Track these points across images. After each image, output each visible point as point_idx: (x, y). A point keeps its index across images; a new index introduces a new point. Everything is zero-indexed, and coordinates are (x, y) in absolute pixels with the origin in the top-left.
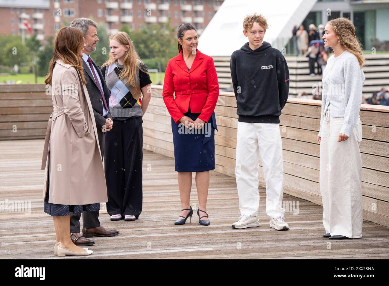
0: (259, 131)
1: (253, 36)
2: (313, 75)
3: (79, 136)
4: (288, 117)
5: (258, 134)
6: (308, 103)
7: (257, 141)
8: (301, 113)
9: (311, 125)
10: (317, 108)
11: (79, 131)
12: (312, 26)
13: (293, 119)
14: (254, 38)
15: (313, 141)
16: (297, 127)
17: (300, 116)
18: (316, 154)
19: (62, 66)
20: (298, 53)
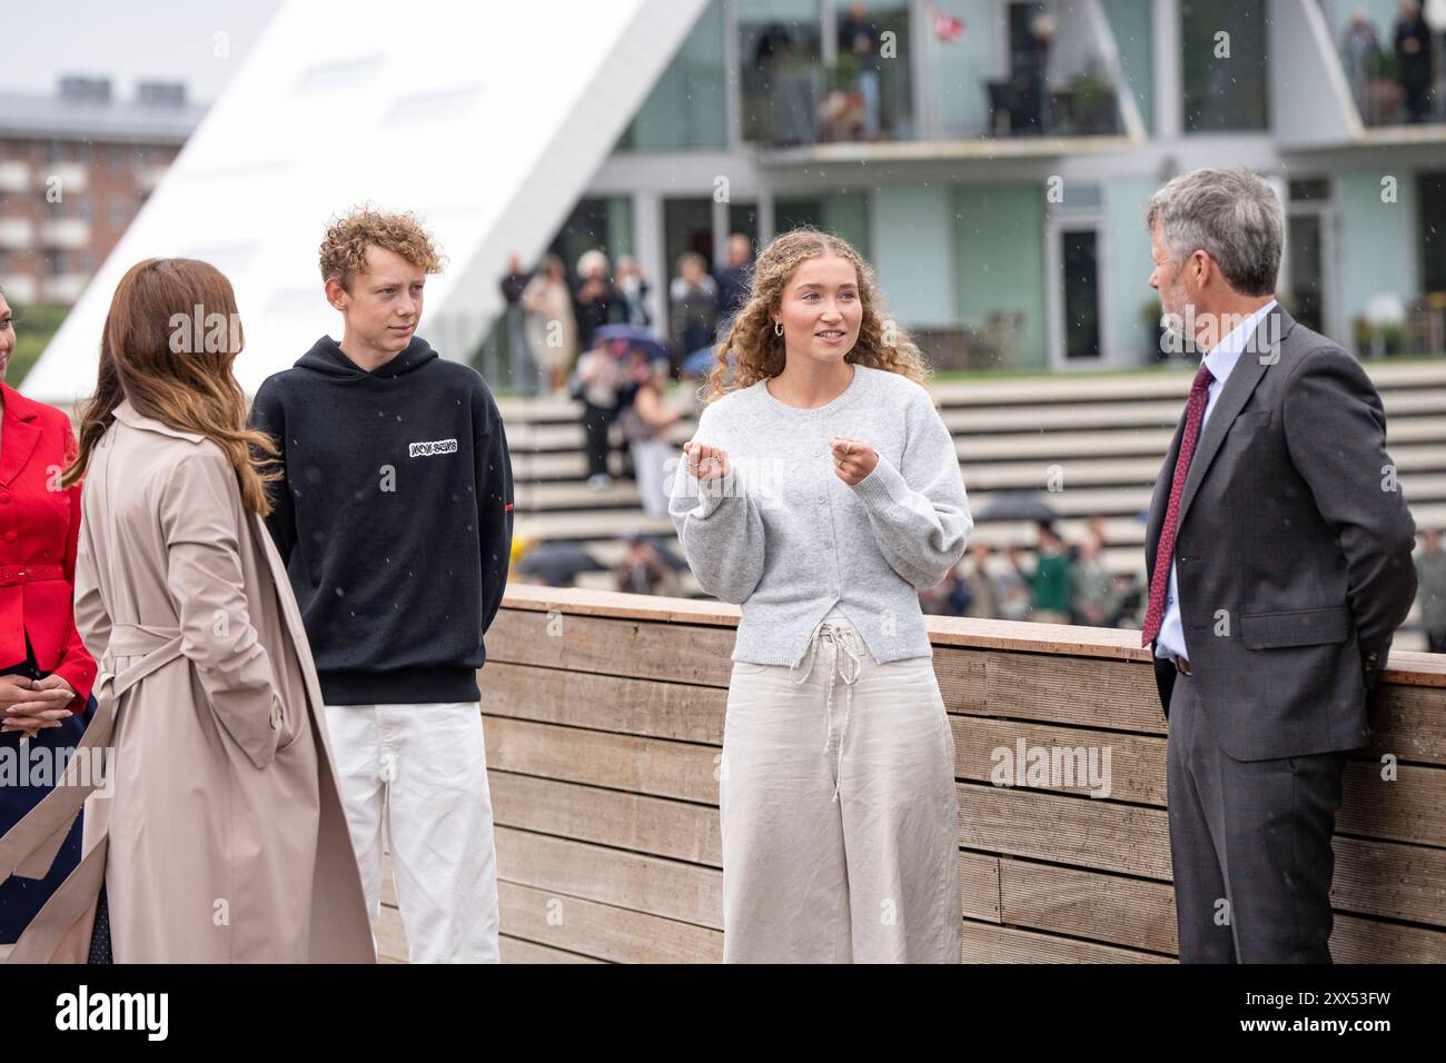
0: (395, 742)
1: (386, 309)
2: (600, 481)
3: (255, 760)
4: (504, 676)
5: (390, 757)
6: (593, 608)
7: (383, 787)
9: (609, 708)
10: (636, 629)
11: (253, 740)
12: (591, 262)
13: (530, 681)
14: (388, 317)
15: (621, 779)
16: (549, 717)
17: (563, 666)
18: (634, 839)
19: (160, 437)
20: (532, 380)
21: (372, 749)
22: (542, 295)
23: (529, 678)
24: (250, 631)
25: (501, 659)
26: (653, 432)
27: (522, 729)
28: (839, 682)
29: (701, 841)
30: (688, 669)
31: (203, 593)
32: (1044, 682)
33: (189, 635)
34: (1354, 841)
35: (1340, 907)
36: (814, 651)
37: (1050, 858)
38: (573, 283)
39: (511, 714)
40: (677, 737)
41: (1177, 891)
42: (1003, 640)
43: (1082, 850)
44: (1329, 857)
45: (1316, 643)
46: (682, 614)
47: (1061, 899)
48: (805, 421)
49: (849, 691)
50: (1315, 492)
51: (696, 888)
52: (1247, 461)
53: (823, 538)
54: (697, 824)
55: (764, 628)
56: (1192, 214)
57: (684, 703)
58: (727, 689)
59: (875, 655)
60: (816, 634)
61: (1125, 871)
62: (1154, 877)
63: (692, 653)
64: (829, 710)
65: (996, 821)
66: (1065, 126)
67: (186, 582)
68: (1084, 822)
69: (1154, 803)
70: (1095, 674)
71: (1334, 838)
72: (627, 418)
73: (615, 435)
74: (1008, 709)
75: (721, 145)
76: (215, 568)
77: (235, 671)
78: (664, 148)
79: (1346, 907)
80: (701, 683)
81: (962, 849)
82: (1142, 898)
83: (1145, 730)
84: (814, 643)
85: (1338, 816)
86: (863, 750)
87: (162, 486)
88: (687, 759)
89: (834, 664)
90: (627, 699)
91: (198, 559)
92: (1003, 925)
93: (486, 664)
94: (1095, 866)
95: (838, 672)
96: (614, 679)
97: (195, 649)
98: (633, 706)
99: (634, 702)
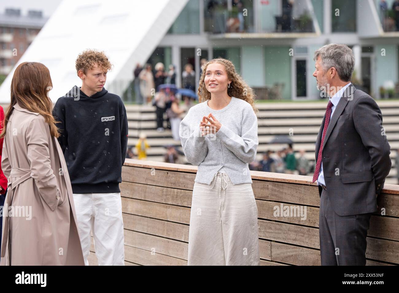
0: (98, 204)
1: (97, 80)
2: (160, 130)
3: (51, 208)
8: (146, 181)
9: (159, 196)
10: (168, 173)
11: (51, 202)
12: (159, 66)
13: (137, 188)
14: (97, 82)
15: (162, 216)
16: (142, 198)
17: (146, 183)
18: (165, 234)
19: (26, 113)
20: (142, 100)
21: (90, 206)
22: (145, 75)
23: (136, 186)
24: (51, 170)
25: (128, 181)
26: (176, 116)
27: (134, 201)
28: (222, 189)
29: (185, 235)
30: (183, 185)
31: (37, 159)
32: (285, 191)
33: (33, 171)
34: (373, 239)
35: (368, 258)
36: (215, 180)
37: (286, 242)
38: (154, 72)
39: (131, 197)
40: (179, 205)
41: (321, 252)
42: (273, 178)
43: (295, 240)
44: (365, 243)
45: (363, 181)
46: (181, 169)
47: (289, 254)
48: (216, 113)
49: (225, 192)
50: (362, 138)
51: (183, 249)
52: (342, 129)
53: (219, 148)
54: (184, 230)
55: (202, 172)
56: (332, 57)
57: (181, 195)
58: (193, 191)
59: (232, 182)
60: (216, 175)
61: (307, 246)
62: (315, 248)
63: (184, 180)
64: (220, 197)
65: (270, 231)
66: (298, 30)
67: (33, 155)
68: (295, 231)
69: (316, 226)
70: (300, 189)
71: (367, 238)
72: (169, 112)
73: (165, 116)
74: (274, 198)
75: (198, 33)
76: (41, 152)
77: (46, 182)
78: (181, 33)
79: (370, 258)
80: (186, 189)
81: (259, 239)
82: (312, 254)
83: (314, 205)
84: (215, 177)
85: (368, 231)
86: (228, 209)
87: (26, 128)
88: (181, 211)
89: (221, 183)
90: (165, 193)
91: (36, 149)
92: (272, 261)
93: (122, 182)
94: (299, 244)
95: (221, 186)
96: (161, 187)
97: (34, 175)
98: (166, 195)
99: (166, 194)
